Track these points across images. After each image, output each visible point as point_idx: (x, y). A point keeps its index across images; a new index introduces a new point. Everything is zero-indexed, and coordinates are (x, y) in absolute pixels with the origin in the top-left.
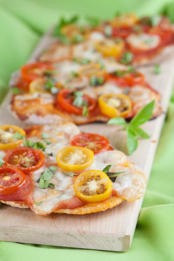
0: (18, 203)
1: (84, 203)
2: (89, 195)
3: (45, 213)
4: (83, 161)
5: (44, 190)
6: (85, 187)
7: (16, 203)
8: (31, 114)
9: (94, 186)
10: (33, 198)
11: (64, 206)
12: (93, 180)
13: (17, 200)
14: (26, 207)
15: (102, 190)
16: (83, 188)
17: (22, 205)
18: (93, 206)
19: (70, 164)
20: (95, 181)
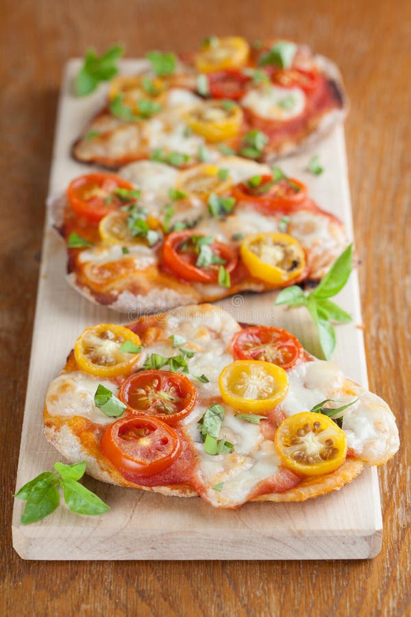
0: (177, 489)
1: (301, 480)
2: (308, 463)
3: (232, 505)
4: (271, 390)
5: (217, 456)
6: (298, 447)
7: (172, 489)
8: (121, 292)
9: (314, 445)
10: (203, 477)
11: (268, 489)
12: (309, 431)
13: (174, 483)
14: (193, 494)
15: (331, 451)
16: (296, 450)
17: (184, 492)
18: (319, 483)
19: (250, 399)
20: (314, 434)
